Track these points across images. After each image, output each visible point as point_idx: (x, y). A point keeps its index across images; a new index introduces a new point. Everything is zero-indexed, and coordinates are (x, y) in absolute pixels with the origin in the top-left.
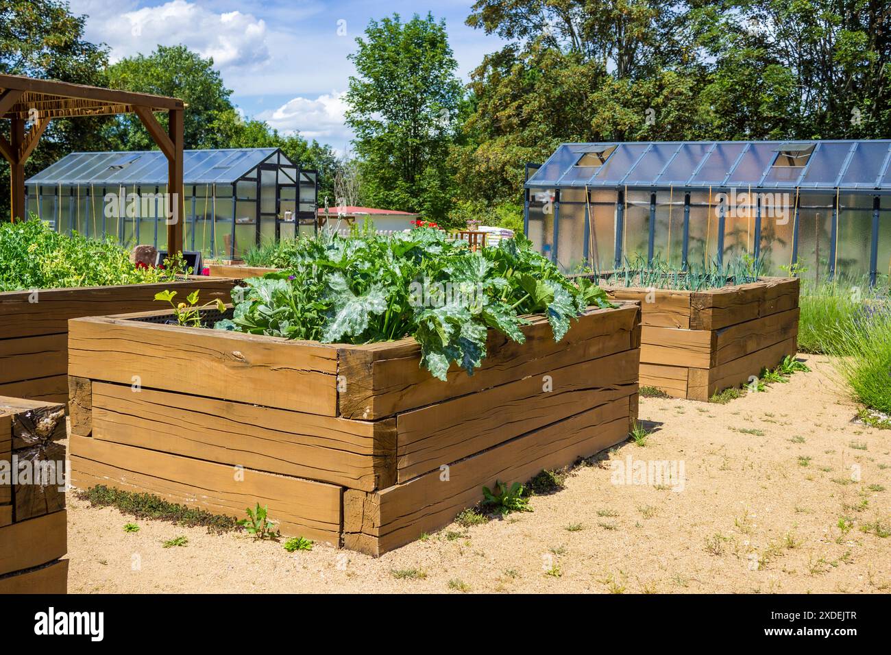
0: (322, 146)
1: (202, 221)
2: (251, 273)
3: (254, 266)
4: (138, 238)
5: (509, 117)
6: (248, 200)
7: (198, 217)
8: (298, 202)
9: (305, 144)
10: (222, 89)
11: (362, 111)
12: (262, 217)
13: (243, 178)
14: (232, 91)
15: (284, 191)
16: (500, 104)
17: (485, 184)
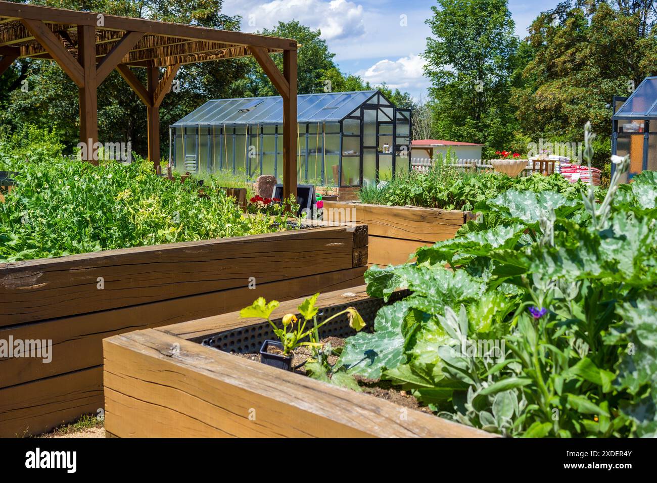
0: (402, 94)
1: (314, 154)
2: (366, 210)
3: (369, 203)
4: (261, 169)
5: (565, 62)
6: (353, 136)
7: (310, 151)
8: (395, 136)
9: (390, 92)
10: (327, 53)
11: (437, 64)
12: (365, 150)
13: (349, 117)
14: (335, 55)
15: (382, 128)
16: (555, 52)
17: (542, 120)
